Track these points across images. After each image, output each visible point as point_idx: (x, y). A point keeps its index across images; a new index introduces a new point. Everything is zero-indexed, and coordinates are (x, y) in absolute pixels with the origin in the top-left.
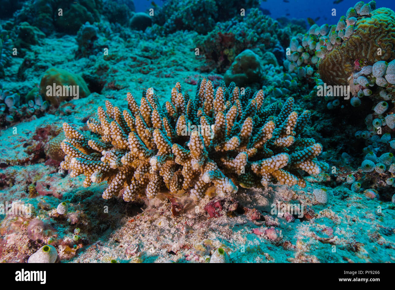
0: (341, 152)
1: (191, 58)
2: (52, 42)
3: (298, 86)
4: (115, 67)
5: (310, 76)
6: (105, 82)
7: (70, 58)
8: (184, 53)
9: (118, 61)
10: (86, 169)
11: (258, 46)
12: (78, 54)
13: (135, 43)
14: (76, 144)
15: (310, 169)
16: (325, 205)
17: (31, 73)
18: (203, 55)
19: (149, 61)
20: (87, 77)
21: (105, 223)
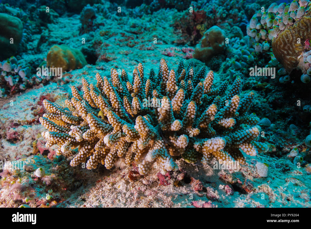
0: (290, 123)
1: (170, 32)
2: (64, 20)
3: (255, 61)
4: (107, 42)
5: (266, 51)
6: (99, 55)
7: (75, 35)
8: (164, 28)
9: (111, 36)
10: (58, 140)
11: (226, 21)
12: (82, 31)
13: (125, 20)
14: (53, 117)
15: (248, 151)
16: (264, 179)
17: (45, 47)
18: (180, 30)
19: (135, 36)
20: (85, 51)
21: (79, 181)
